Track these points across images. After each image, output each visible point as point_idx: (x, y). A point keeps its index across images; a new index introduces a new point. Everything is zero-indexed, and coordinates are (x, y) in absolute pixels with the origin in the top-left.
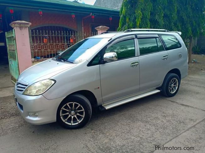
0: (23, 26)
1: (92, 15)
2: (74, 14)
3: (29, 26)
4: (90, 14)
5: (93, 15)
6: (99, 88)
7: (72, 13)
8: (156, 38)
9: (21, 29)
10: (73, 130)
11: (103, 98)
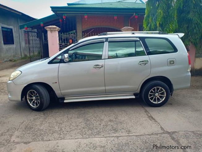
0: (53, 29)
1: (135, 15)
2: (116, 15)
3: (57, 29)
4: (133, 14)
5: (137, 15)
6: (56, 83)
7: (115, 15)
8: (135, 41)
9: (51, 32)
10: (34, 111)
11: (61, 92)
